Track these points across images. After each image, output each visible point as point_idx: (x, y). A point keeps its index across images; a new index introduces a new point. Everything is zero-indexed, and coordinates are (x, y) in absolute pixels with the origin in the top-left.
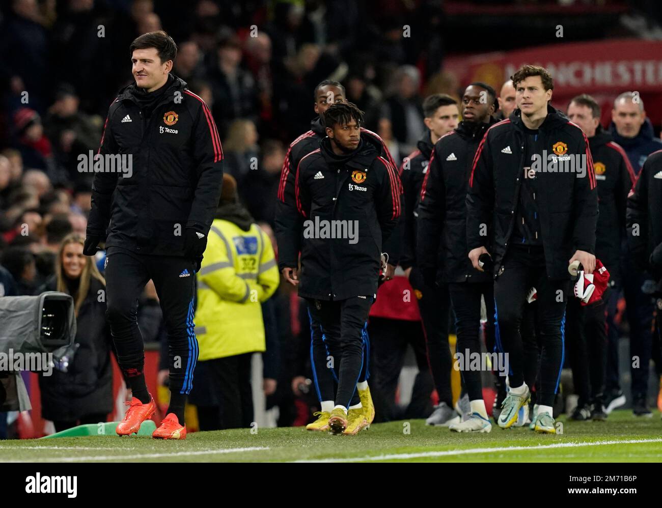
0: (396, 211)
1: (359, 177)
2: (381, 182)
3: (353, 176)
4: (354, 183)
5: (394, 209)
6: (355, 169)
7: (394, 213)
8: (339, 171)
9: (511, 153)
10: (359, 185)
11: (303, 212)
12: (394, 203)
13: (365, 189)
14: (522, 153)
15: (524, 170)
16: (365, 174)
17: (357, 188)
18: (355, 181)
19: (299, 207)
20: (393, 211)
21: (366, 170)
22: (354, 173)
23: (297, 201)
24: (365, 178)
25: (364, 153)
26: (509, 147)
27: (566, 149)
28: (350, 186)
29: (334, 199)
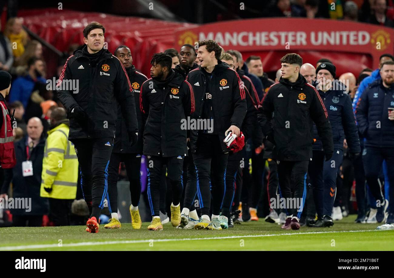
0: (193, 109)
1: (175, 91)
2: (186, 94)
3: (172, 91)
4: (172, 95)
5: (192, 108)
6: (173, 87)
7: (192, 110)
8: (164, 88)
9: (199, 85)
10: (175, 95)
11: (144, 111)
12: (192, 105)
13: (178, 98)
14: (205, 85)
15: (206, 95)
16: (178, 90)
17: (174, 97)
18: (173, 93)
19: (142, 108)
20: (191, 109)
21: (179, 87)
22: (172, 89)
23: (141, 106)
24: (178, 91)
25: (177, 78)
26: (198, 82)
27: (227, 82)
28: (171, 96)
29: (162, 103)
